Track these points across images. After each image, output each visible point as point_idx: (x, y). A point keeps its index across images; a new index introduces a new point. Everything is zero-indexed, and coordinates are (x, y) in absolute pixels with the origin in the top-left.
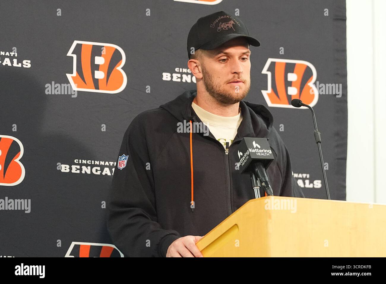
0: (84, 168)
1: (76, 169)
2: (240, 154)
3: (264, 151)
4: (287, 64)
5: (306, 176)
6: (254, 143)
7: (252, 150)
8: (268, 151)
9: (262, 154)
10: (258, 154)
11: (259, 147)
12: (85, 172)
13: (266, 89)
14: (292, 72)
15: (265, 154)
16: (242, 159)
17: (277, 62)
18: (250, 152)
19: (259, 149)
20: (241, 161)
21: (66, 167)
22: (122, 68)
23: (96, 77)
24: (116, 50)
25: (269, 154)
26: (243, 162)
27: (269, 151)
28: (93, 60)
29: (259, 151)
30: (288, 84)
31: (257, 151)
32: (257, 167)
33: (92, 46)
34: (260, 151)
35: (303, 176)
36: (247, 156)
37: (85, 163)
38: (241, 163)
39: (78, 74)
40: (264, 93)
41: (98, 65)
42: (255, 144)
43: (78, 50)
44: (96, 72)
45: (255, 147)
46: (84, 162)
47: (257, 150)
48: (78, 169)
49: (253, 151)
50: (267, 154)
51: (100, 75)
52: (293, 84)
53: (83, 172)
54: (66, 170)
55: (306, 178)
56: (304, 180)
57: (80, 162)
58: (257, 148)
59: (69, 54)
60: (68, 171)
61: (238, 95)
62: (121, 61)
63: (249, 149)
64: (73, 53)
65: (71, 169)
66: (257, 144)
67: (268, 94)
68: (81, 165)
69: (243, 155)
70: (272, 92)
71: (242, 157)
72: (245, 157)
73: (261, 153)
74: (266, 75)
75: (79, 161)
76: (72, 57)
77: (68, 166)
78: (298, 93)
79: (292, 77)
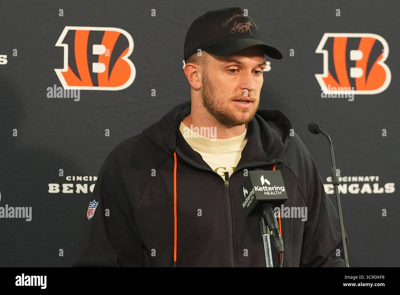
0: (79, 186)
1: (68, 188)
2: (245, 191)
3: (274, 189)
4: (349, 39)
5: (375, 180)
6: (262, 178)
7: (258, 188)
8: (280, 188)
9: (272, 193)
10: (267, 193)
11: (269, 183)
12: (81, 191)
13: (321, 72)
14: (356, 48)
15: (276, 193)
16: (247, 198)
17: (335, 38)
18: (256, 190)
19: (268, 186)
20: (246, 201)
21: (54, 187)
22: (129, 58)
23: (94, 71)
24: (122, 35)
25: (281, 193)
26: (248, 202)
27: (282, 188)
28: (90, 50)
29: (268, 189)
30: (351, 64)
31: (265, 189)
32: (266, 209)
33: (88, 32)
34: (270, 189)
35: (370, 180)
36: (252, 196)
37: (81, 179)
38: (247, 204)
39: (70, 69)
40: (319, 77)
41: (97, 56)
42: (263, 180)
43: (70, 38)
44: (94, 64)
45: (263, 183)
46: (79, 178)
47: (266, 187)
48: (70, 188)
49: (260, 189)
50: (279, 193)
51: (99, 68)
52: (357, 64)
53: (78, 191)
54: (54, 190)
55: (375, 182)
56: (371, 184)
57: (74, 179)
58: (266, 184)
59: (59, 44)
60: (57, 191)
61: (243, 118)
62: (128, 48)
63: (255, 187)
64: (63, 42)
65: (61, 188)
66: (266, 179)
67: (324, 79)
68: (75, 183)
69: (249, 193)
70: (329, 75)
71: (247, 195)
72: (251, 197)
73: (270, 192)
74: (322, 55)
75: (72, 178)
76: (63, 48)
77: (57, 186)
78: (363, 74)
79: (356, 55)
